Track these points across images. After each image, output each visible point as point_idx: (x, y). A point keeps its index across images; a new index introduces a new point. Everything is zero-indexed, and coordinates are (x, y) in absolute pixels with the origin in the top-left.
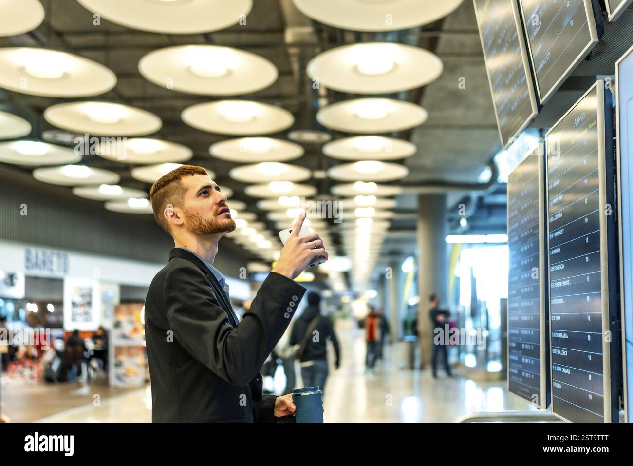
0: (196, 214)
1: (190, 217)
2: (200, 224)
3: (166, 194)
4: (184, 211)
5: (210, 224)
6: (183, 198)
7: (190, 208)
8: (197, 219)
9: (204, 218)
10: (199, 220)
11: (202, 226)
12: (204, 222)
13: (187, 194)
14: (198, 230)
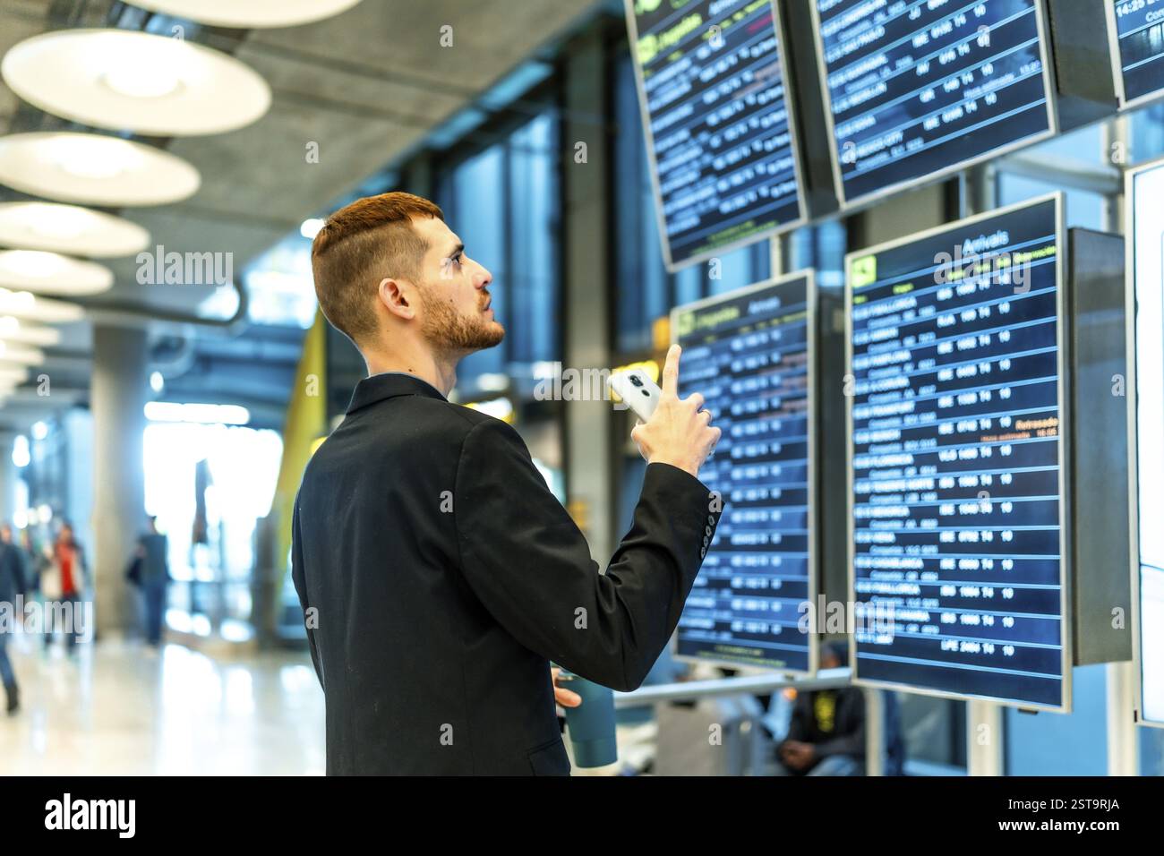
0: (447, 301)
1: (433, 305)
2: (453, 324)
3: (380, 245)
4: (421, 290)
5: (472, 328)
6: (419, 263)
7: (436, 286)
8: (448, 313)
9: (461, 312)
10: (452, 315)
11: (455, 329)
12: (460, 322)
13: (429, 256)
14: (447, 337)
